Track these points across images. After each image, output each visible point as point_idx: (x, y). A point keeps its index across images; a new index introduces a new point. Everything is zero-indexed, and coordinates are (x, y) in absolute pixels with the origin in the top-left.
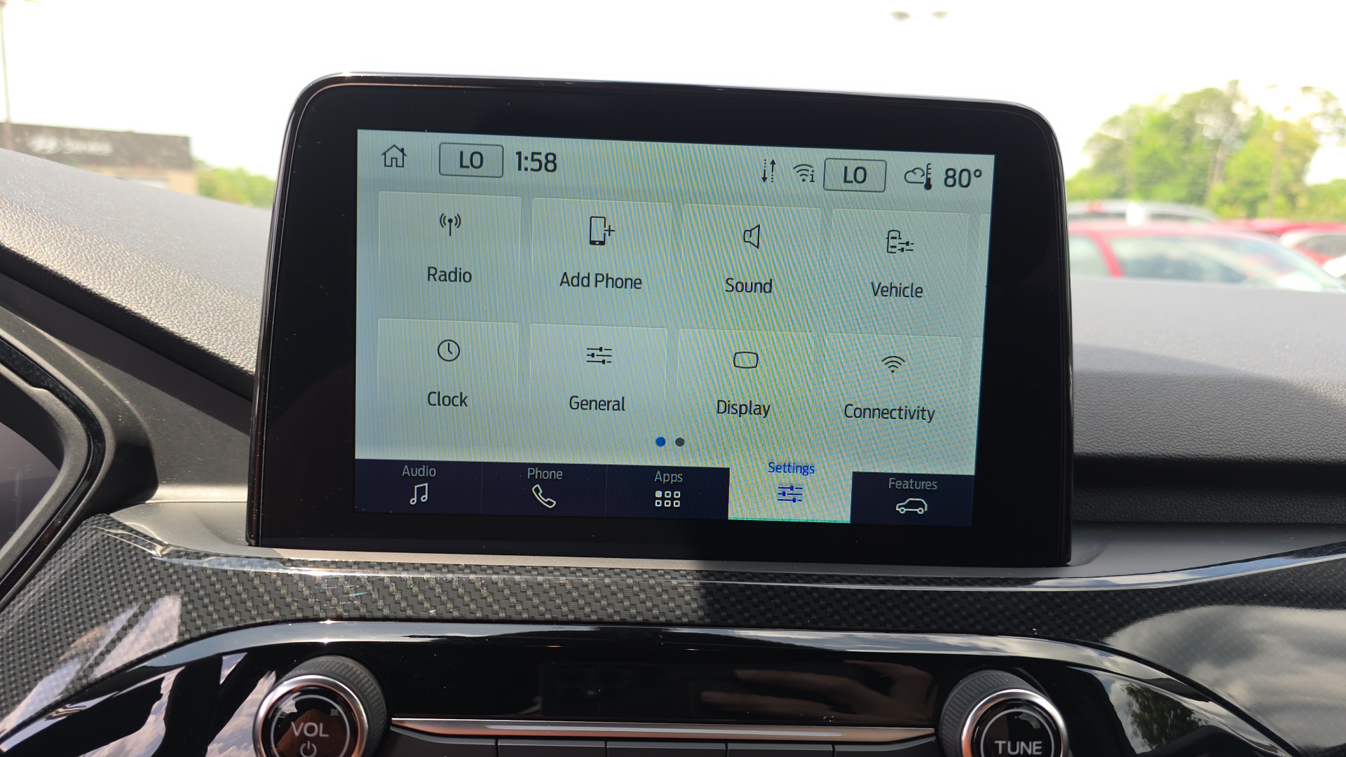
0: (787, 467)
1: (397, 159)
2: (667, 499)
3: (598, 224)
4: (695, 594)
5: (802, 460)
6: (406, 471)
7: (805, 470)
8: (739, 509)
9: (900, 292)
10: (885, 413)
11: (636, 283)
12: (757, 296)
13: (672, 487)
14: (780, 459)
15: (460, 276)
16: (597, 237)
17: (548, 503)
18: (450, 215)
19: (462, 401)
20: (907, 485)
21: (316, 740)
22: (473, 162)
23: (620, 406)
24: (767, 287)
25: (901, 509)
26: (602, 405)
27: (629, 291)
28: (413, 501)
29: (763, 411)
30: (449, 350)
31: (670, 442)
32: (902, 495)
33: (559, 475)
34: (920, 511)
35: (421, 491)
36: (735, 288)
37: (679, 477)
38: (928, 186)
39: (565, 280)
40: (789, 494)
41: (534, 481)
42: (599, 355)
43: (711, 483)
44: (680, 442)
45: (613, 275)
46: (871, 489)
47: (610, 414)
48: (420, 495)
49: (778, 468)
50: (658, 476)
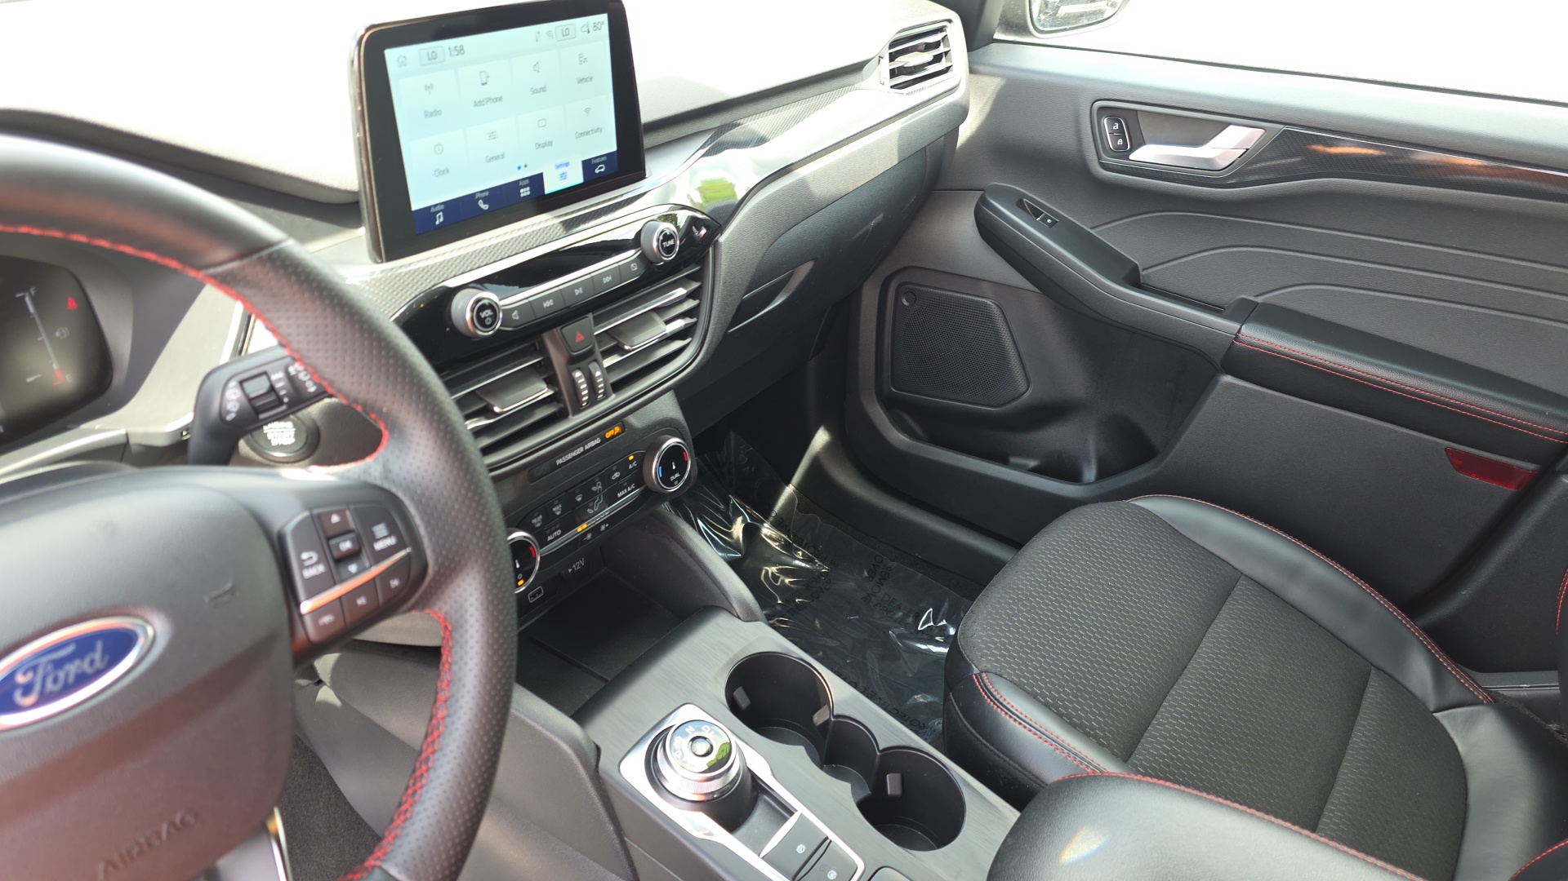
0: (561, 165)
1: (403, 62)
2: (525, 192)
3: (483, 75)
4: (560, 226)
5: (565, 162)
6: (433, 210)
7: (566, 165)
8: (550, 187)
9: (586, 80)
10: (588, 133)
11: (501, 99)
12: (542, 93)
13: (525, 187)
14: (558, 163)
15: (437, 113)
16: (484, 81)
17: (485, 207)
18: (429, 84)
19: (448, 171)
20: (598, 161)
21: (490, 316)
22: (433, 57)
23: (503, 156)
24: (544, 89)
25: (597, 171)
26: (497, 158)
27: (498, 103)
28: (437, 223)
29: (550, 144)
30: (439, 149)
31: (522, 167)
32: (596, 165)
33: (487, 194)
34: (602, 170)
35: (440, 217)
36: (534, 92)
37: (527, 182)
38: (589, 32)
39: (476, 105)
40: (563, 176)
41: (478, 199)
42: (492, 135)
43: (537, 181)
44: (526, 166)
45: (492, 97)
46: (588, 165)
47: (500, 161)
48: (440, 219)
49: (558, 167)
50: (521, 184)
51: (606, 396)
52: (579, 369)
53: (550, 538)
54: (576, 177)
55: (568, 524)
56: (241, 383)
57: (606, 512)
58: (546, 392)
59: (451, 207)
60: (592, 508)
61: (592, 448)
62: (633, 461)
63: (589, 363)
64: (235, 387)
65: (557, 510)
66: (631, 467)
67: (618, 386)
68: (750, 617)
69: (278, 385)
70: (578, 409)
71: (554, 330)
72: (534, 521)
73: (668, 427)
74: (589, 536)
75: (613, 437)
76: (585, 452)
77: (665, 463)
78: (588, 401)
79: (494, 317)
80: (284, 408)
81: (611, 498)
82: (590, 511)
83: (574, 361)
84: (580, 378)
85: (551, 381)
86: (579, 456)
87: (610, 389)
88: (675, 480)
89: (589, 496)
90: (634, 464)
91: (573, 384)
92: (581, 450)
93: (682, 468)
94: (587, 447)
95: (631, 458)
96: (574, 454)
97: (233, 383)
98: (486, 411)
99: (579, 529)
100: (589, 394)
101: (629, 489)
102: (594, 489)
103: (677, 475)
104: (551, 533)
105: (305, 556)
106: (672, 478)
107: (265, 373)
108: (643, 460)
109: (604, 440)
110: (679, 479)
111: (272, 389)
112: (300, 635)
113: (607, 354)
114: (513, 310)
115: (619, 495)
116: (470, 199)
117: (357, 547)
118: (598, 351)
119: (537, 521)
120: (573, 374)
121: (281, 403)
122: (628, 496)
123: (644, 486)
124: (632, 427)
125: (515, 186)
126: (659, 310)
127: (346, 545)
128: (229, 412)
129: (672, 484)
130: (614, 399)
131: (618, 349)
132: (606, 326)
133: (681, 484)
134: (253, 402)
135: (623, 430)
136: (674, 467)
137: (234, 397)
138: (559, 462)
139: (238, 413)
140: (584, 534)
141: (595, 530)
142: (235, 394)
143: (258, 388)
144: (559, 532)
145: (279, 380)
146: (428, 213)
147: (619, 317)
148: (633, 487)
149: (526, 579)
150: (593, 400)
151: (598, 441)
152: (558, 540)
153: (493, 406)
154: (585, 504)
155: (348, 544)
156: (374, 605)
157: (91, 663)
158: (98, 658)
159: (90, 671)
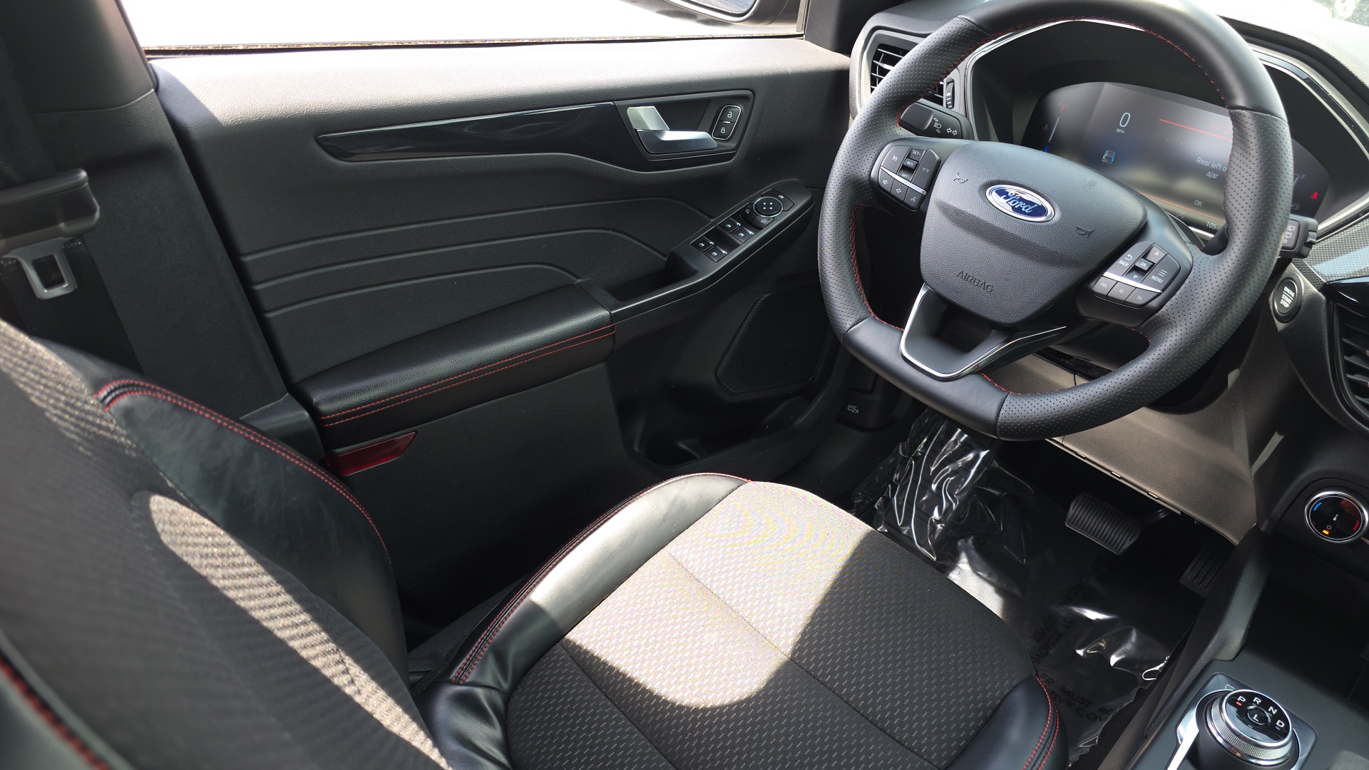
105: (1130, 256)
112: (1093, 282)
117: (1147, 270)
127: (1143, 265)
149: (1333, 535)
155: (1145, 265)
156: (1123, 298)
157: (1025, 209)
158: (1030, 208)
159: (1023, 210)
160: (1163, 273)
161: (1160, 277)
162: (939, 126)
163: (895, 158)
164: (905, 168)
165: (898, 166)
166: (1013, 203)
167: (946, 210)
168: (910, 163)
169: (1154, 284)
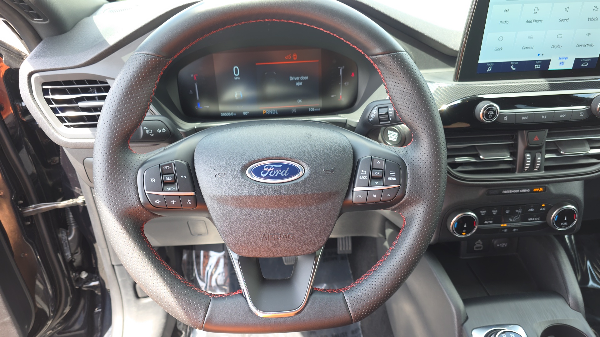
0: (563, 58)
2: (537, 67)
3: (536, 9)
4: (548, 85)
5: (566, 57)
6: (488, 65)
7: (566, 58)
8: (551, 67)
9: (594, 19)
10: (585, 46)
11: (541, 21)
12: (565, 22)
13: (539, 64)
14: (561, 57)
15: (506, 22)
16: (535, 12)
17: (514, 69)
18: (507, 9)
19: (501, 49)
20: (585, 60)
21: (492, 114)
23: (532, 48)
24: (567, 20)
25: (582, 65)
26: (529, 48)
27: (540, 23)
28: (488, 71)
29: (561, 47)
30: (501, 39)
31: (541, 55)
32: (583, 62)
33: (517, 63)
34: (586, 65)
36: (561, 21)
37: (541, 62)
39: (527, 22)
40: (562, 64)
41: (512, 65)
42: (530, 37)
43: (546, 63)
44: (543, 55)
45: (537, 20)
46: (578, 62)
47: (530, 50)
48: (490, 69)
49: (560, 59)
50: (537, 62)
51: (539, 170)
52: (530, 153)
53: (486, 222)
54: (569, 65)
55: (497, 220)
56: (379, 108)
57: (519, 224)
58: (508, 158)
59: (497, 65)
60: (512, 219)
61: (523, 193)
62: (543, 207)
63: (536, 152)
64: (376, 109)
65: (495, 212)
66: (541, 209)
67: (547, 169)
68: (576, 308)
69: (390, 113)
70: (522, 170)
71: (525, 131)
72: (481, 212)
73: (572, 199)
74: (506, 230)
75: (537, 192)
76: (519, 193)
77: (561, 215)
78: (528, 169)
79: (493, 116)
80: (389, 122)
81: (524, 219)
82: (511, 220)
83: (529, 149)
84: (528, 157)
85: (514, 154)
86: (515, 193)
87: (543, 168)
88: (563, 225)
89: (513, 214)
90: (544, 209)
91: (524, 159)
92: (518, 191)
93: (570, 222)
94: (521, 191)
95: (543, 205)
96: (513, 191)
97: (376, 108)
98: (477, 156)
99: (502, 225)
100: (530, 166)
101: (536, 219)
102: (517, 211)
103: (565, 224)
104: (487, 221)
105: (362, 171)
106: (562, 224)
107: (388, 107)
108: (550, 209)
109: (532, 191)
110: (566, 226)
111: (387, 113)
112: (350, 198)
113: (548, 152)
114: (505, 116)
115: (529, 219)
116: (508, 64)
117: (381, 176)
118: (544, 149)
119: (483, 213)
120: (526, 154)
121: (389, 120)
122: (533, 221)
123: (545, 221)
124: (550, 192)
125: (534, 63)
126: (589, 141)
127: (377, 173)
128: (371, 118)
129: (561, 227)
130: (543, 173)
131: (557, 152)
132: (555, 139)
133: (566, 229)
134: (380, 116)
135: (544, 191)
136: (565, 219)
137: (374, 113)
138: (504, 192)
139: (374, 119)
140: (504, 228)
141: (510, 229)
142: (375, 112)
143: (383, 111)
144: (491, 222)
145: (391, 111)
146: (485, 65)
147: (564, 137)
148: (538, 219)
149: (467, 233)
150: (532, 169)
151: (528, 190)
152: (489, 224)
153: (480, 155)
154: (510, 215)
155: (378, 173)
156: (379, 200)
157: (283, 173)
158: (286, 172)
159: (282, 175)
160: (392, 173)
161: (393, 177)
162: (150, 131)
163: (153, 180)
164: (166, 184)
165: (160, 185)
166: (272, 174)
167: (222, 200)
168: (168, 178)
169: (392, 183)
